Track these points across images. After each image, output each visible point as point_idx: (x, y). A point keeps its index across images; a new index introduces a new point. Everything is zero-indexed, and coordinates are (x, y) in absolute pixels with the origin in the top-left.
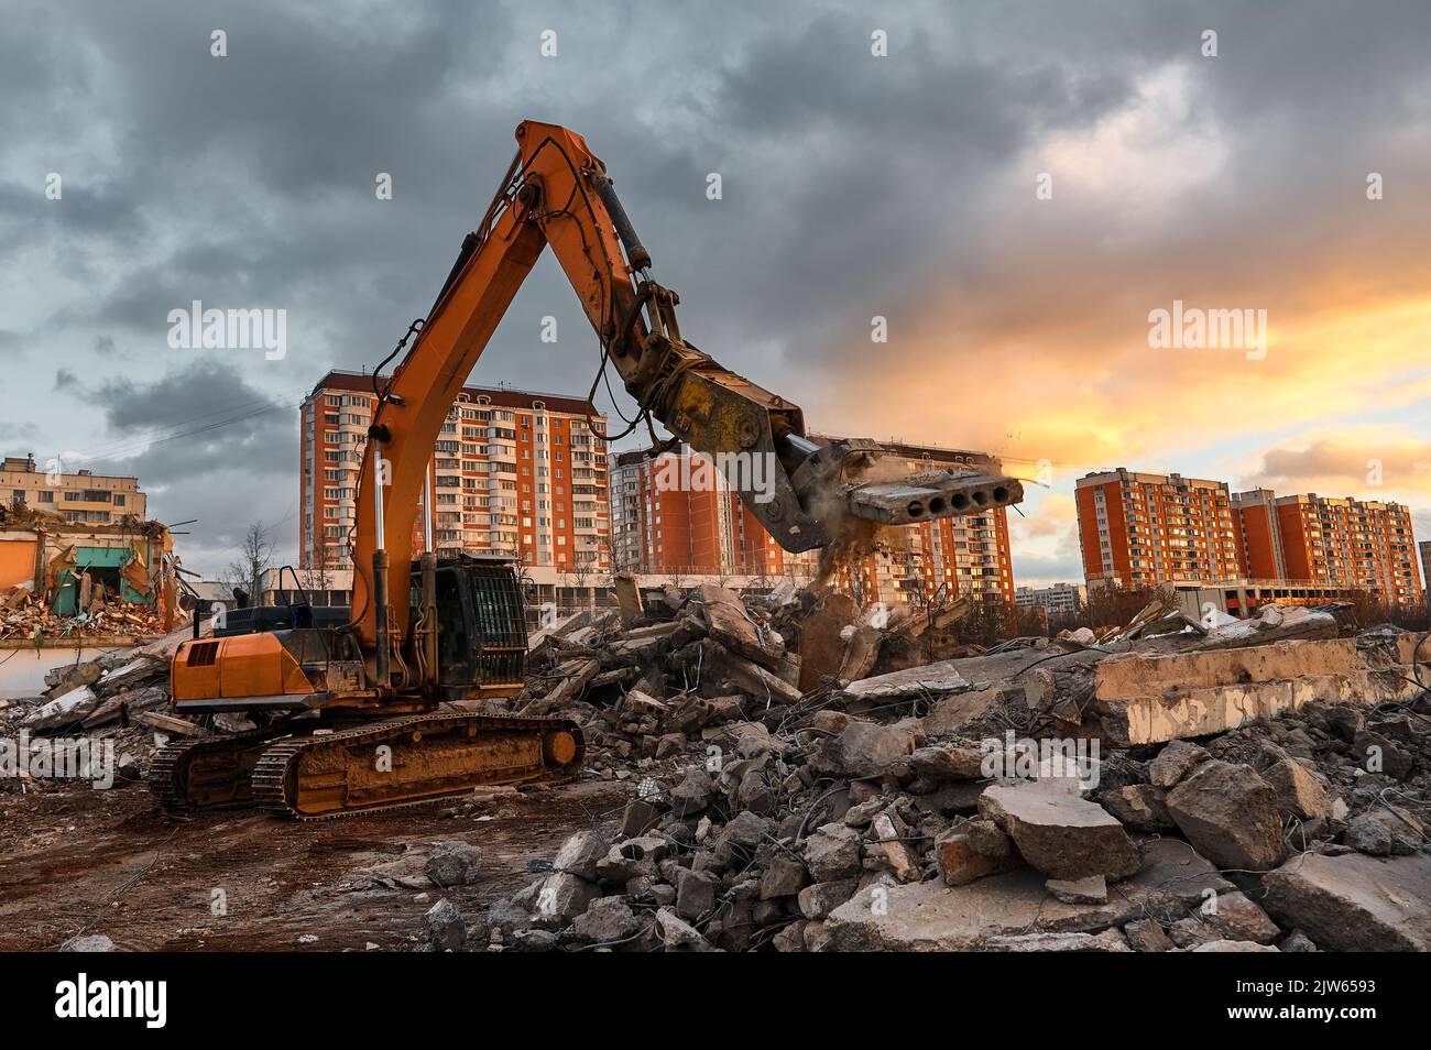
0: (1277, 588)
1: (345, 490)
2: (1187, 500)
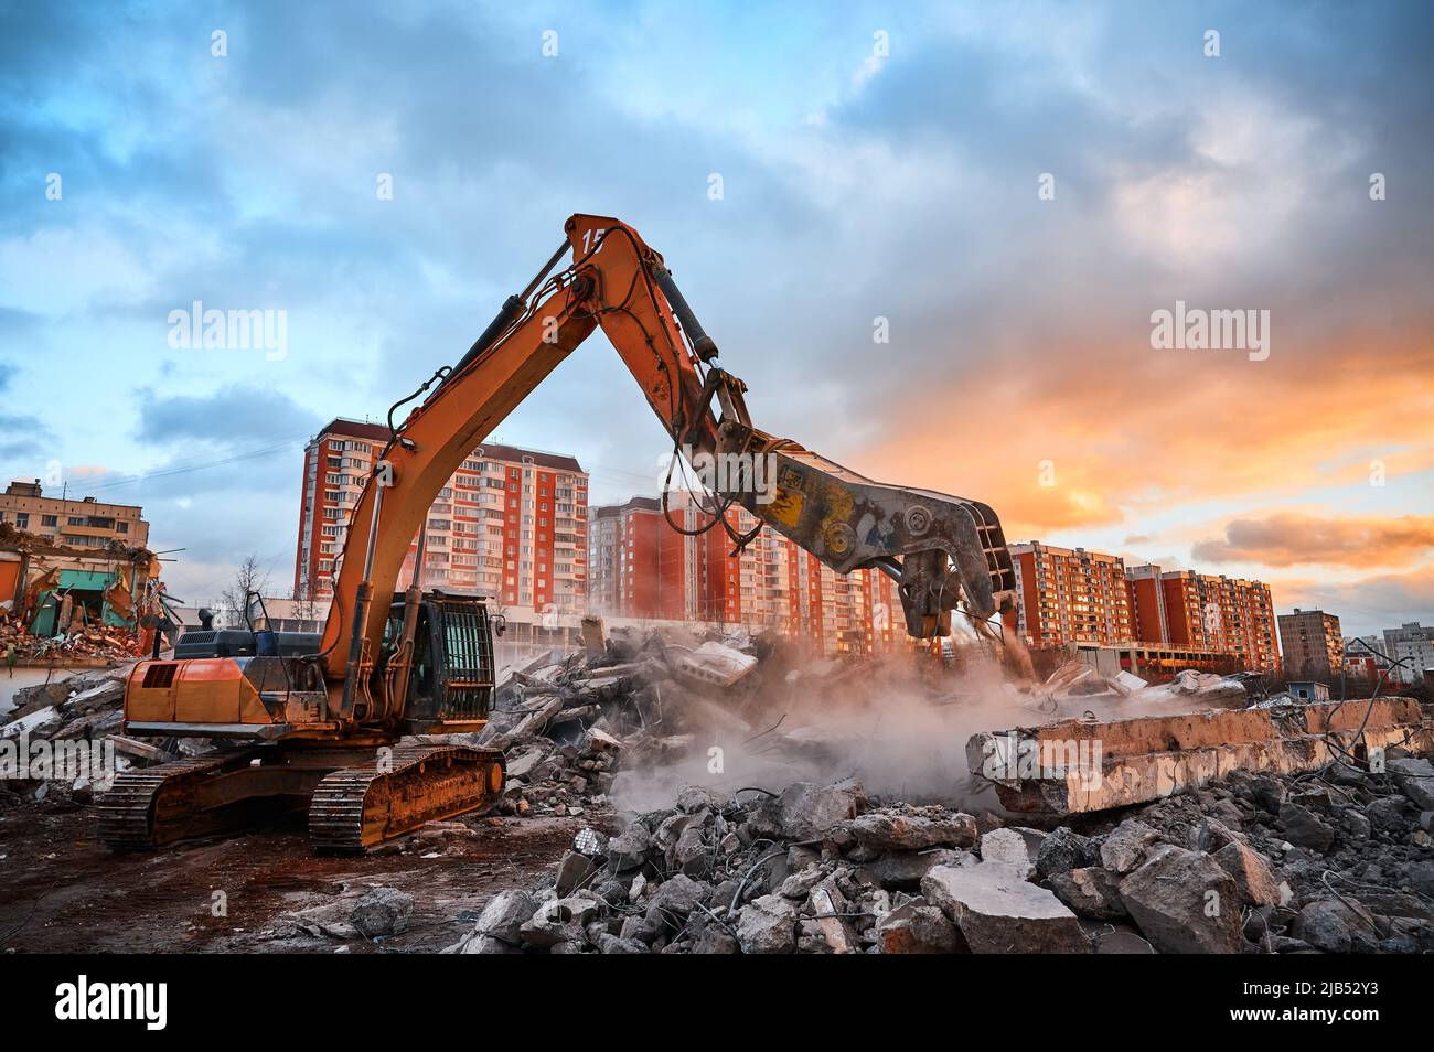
0: (1162, 650)
1: (341, 527)
2: (1089, 572)
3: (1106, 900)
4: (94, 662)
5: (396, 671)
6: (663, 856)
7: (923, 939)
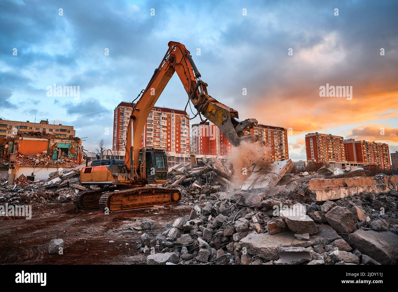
0: (355, 164)
1: (124, 131)
2: (333, 141)
3: (322, 218)
4: (67, 166)
5: (143, 168)
6: (216, 211)
7: (278, 226)
